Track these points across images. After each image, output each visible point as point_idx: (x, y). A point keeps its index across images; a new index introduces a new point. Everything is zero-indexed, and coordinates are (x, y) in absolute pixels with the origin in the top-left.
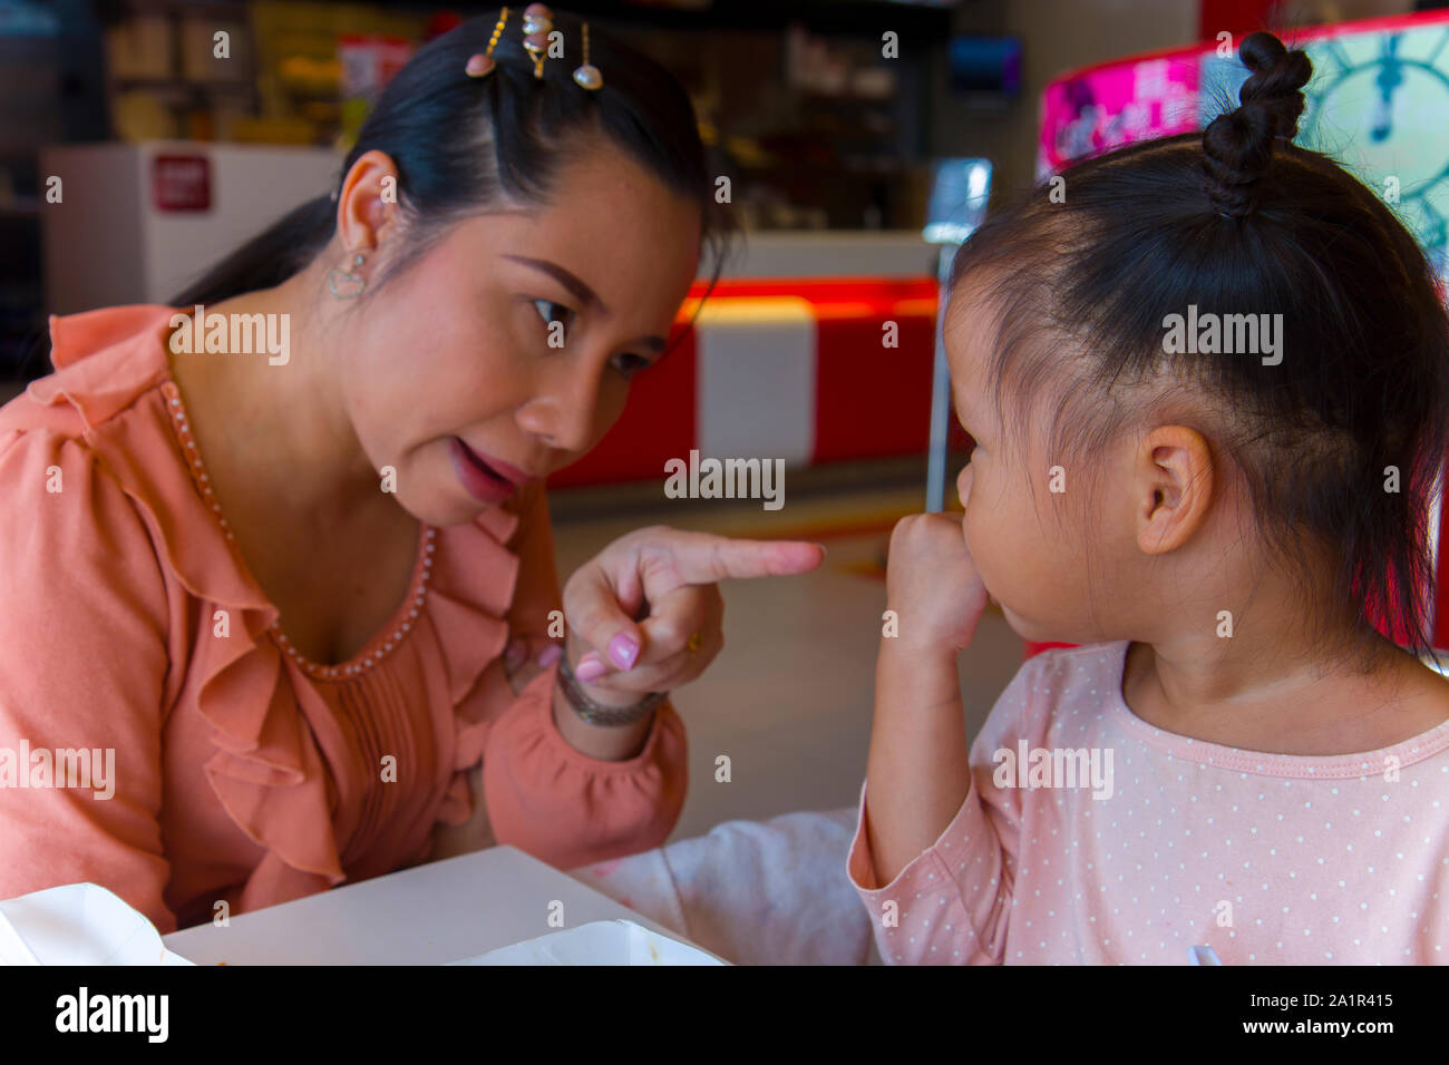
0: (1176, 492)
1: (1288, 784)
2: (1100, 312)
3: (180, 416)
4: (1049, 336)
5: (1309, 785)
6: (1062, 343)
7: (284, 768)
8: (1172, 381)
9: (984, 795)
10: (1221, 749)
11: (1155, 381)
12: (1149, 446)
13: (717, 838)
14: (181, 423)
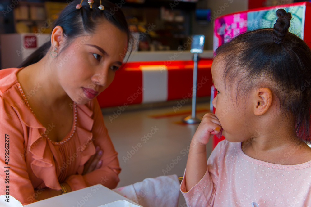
0: (263, 103)
1: (278, 171)
2: (249, 63)
3: (21, 90)
4: (237, 68)
5: (283, 171)
6: (240, 70)
7: (48, 163)
8: (264, 78)
9: (210, 171)
10: (264, 162)
11: (260, 78)
12: (259, 91)
13: (145, 182)
14: (21, 91)
